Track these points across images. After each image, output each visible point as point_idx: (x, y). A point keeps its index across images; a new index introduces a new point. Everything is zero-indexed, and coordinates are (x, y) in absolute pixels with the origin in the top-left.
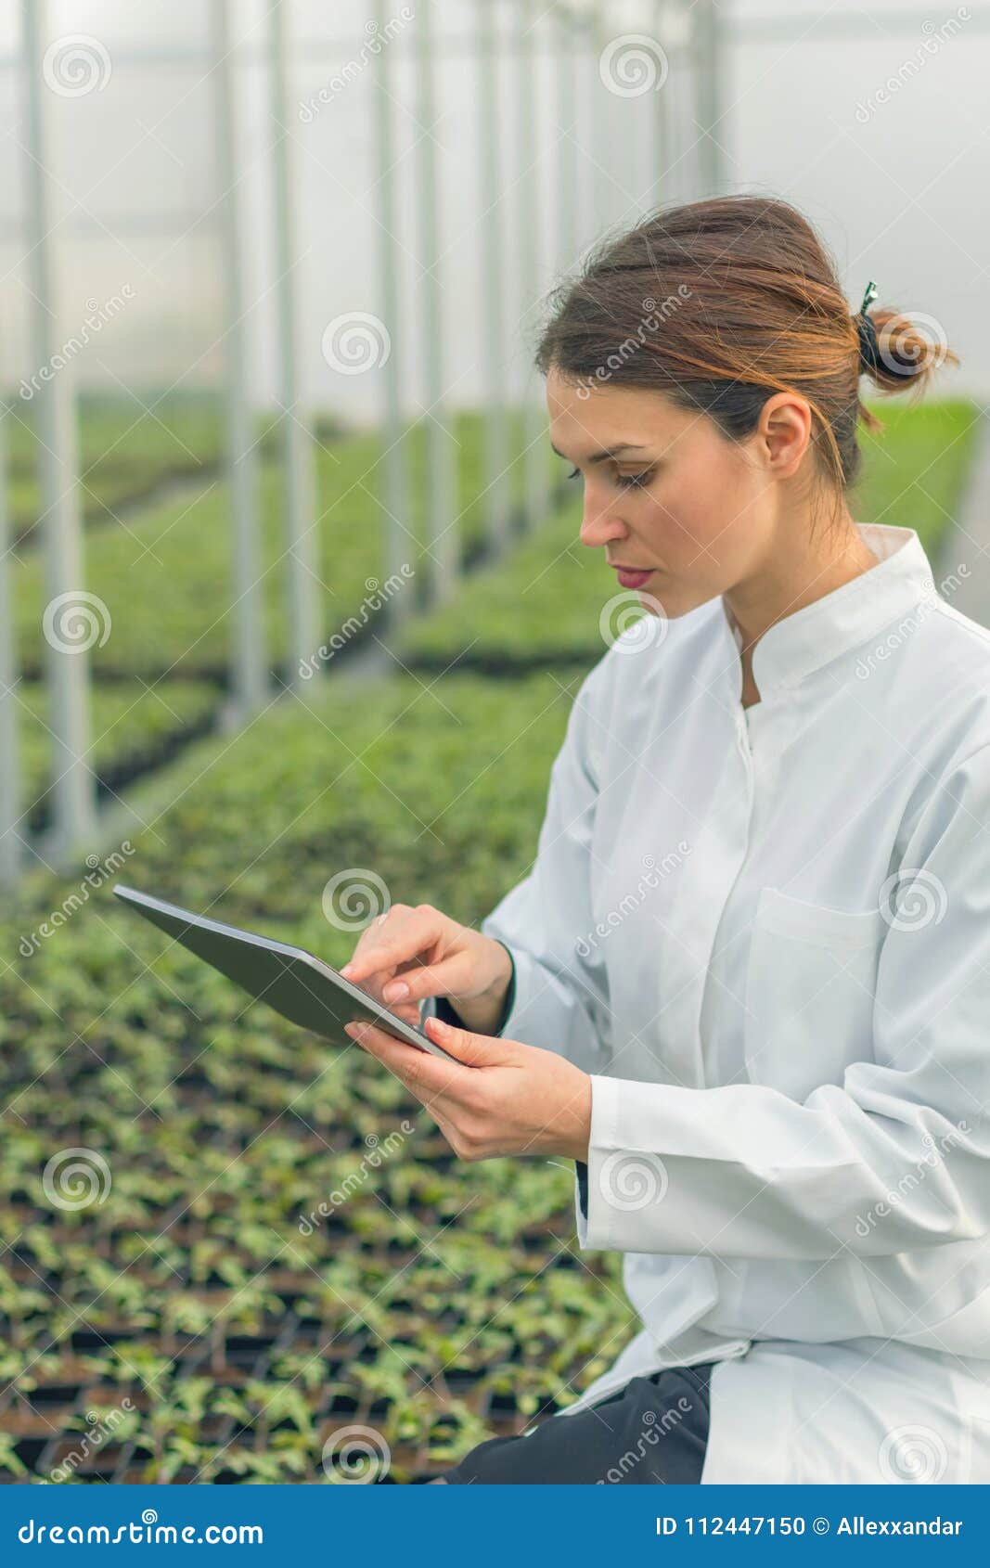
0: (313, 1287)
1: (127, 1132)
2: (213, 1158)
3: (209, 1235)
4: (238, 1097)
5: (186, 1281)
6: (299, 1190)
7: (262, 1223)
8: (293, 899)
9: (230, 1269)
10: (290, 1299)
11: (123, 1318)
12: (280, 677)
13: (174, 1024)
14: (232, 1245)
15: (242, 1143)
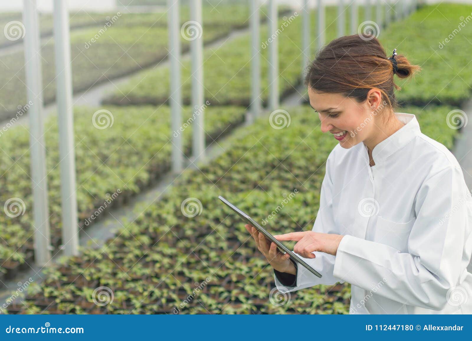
0: (266, 304)
1: (213, 254)
2: (238, 264)
3: (236, 287)
4: (246, 245)
5: (229, 301)
6: (263, 275)
7: (252, 284)
8: (266, 182)
9: (242, 297)
10: (259, 307)
11: (210, 310)
12: (265, 105)
13: (228, 222)
14: (243, 290)
15: (247, 259)
